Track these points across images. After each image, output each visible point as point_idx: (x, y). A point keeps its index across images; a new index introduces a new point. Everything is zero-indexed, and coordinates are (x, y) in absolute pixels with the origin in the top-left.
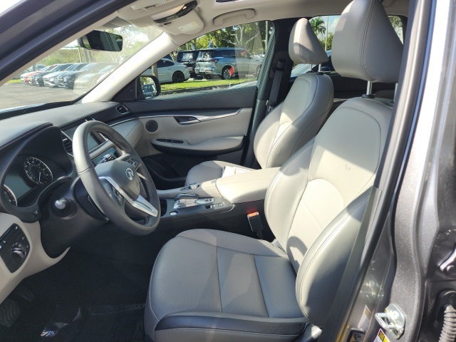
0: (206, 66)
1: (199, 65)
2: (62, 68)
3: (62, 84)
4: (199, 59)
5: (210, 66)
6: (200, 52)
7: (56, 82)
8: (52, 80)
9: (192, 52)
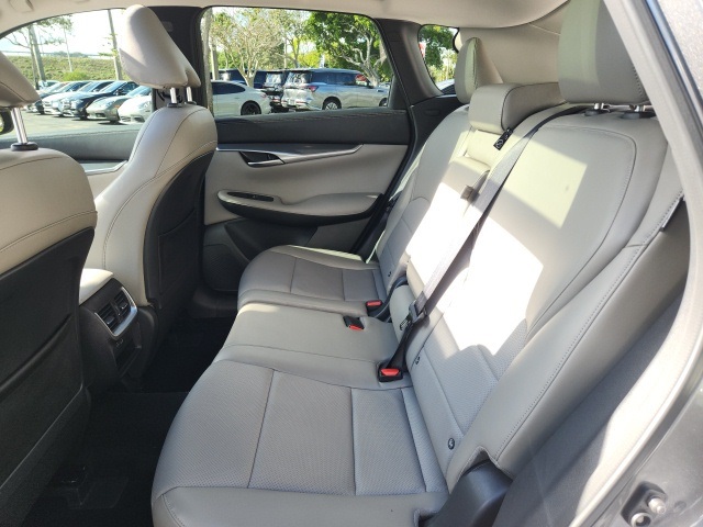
0: (299, 96)
1: (288, 94)
2: (76, 88)
3: (69, 111)
4: (288, 84)
5: (305, 96)
6: (291, 74)
7: (62, 108)
8: (56, 105)
9: (280, 73)
